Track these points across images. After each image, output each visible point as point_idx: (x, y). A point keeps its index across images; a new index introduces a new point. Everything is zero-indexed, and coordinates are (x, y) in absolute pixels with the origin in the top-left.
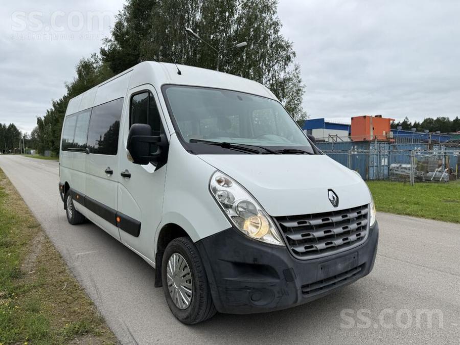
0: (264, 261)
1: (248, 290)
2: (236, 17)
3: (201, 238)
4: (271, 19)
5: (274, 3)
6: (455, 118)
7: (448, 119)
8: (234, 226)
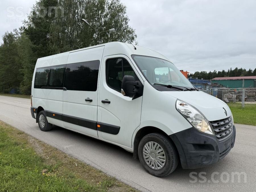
0: (208, 143)
1: (201, 157)
2: (105, 13)
3: (174, 133)
4: (123, 16)
5: (125, 7)
6: (209, 72)
7: (206, 72)
8: (193, 127)
